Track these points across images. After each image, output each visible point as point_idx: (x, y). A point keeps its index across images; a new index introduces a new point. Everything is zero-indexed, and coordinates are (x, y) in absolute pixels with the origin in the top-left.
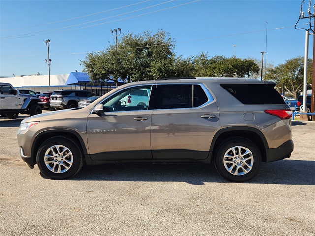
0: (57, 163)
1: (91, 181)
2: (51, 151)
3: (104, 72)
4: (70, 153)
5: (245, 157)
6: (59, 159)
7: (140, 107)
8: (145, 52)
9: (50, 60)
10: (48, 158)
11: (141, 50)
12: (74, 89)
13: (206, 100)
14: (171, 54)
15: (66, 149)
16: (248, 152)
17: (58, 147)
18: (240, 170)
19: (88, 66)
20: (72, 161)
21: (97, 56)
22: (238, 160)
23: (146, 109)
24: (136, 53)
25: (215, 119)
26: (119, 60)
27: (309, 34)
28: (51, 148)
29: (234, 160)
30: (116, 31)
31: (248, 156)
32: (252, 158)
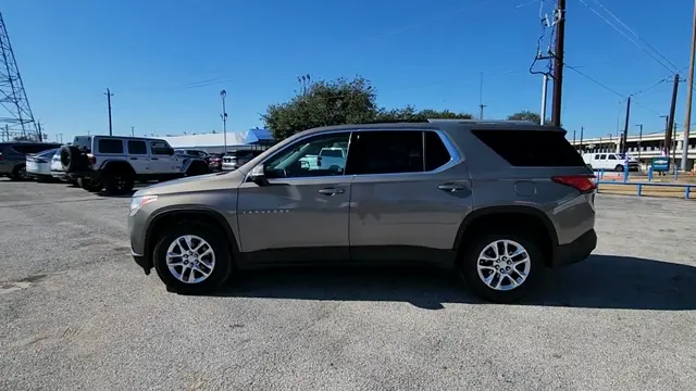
0: (188, 266)
1: (245, 299)
2: (177, 246)
3: (288, 128)
4: (210, 250)
5: (515, 259)
6: (192, 259)
7: (332, 171)
8: (339, 104)
9: (226, 115)
10: (174, 259)
11: (334, 100)
12: (254, 148)
13: (446, 158)
14: (371, 106)
15: (203, 242)
16: (521, 250)
17: (188, 239)
18: (506, 282)
19: (270, 121)
20: (213, 264)
21: (281, 108)
22: (503, 264)
23: (340, 174)
24: (328, 104)
25: (463, 192)
26: (307, 112)
27: (547, 79)
28: (177, 241)
29: (495, 264)
30: (304, 78)
31: (520, 257)
32: (527, 260)
